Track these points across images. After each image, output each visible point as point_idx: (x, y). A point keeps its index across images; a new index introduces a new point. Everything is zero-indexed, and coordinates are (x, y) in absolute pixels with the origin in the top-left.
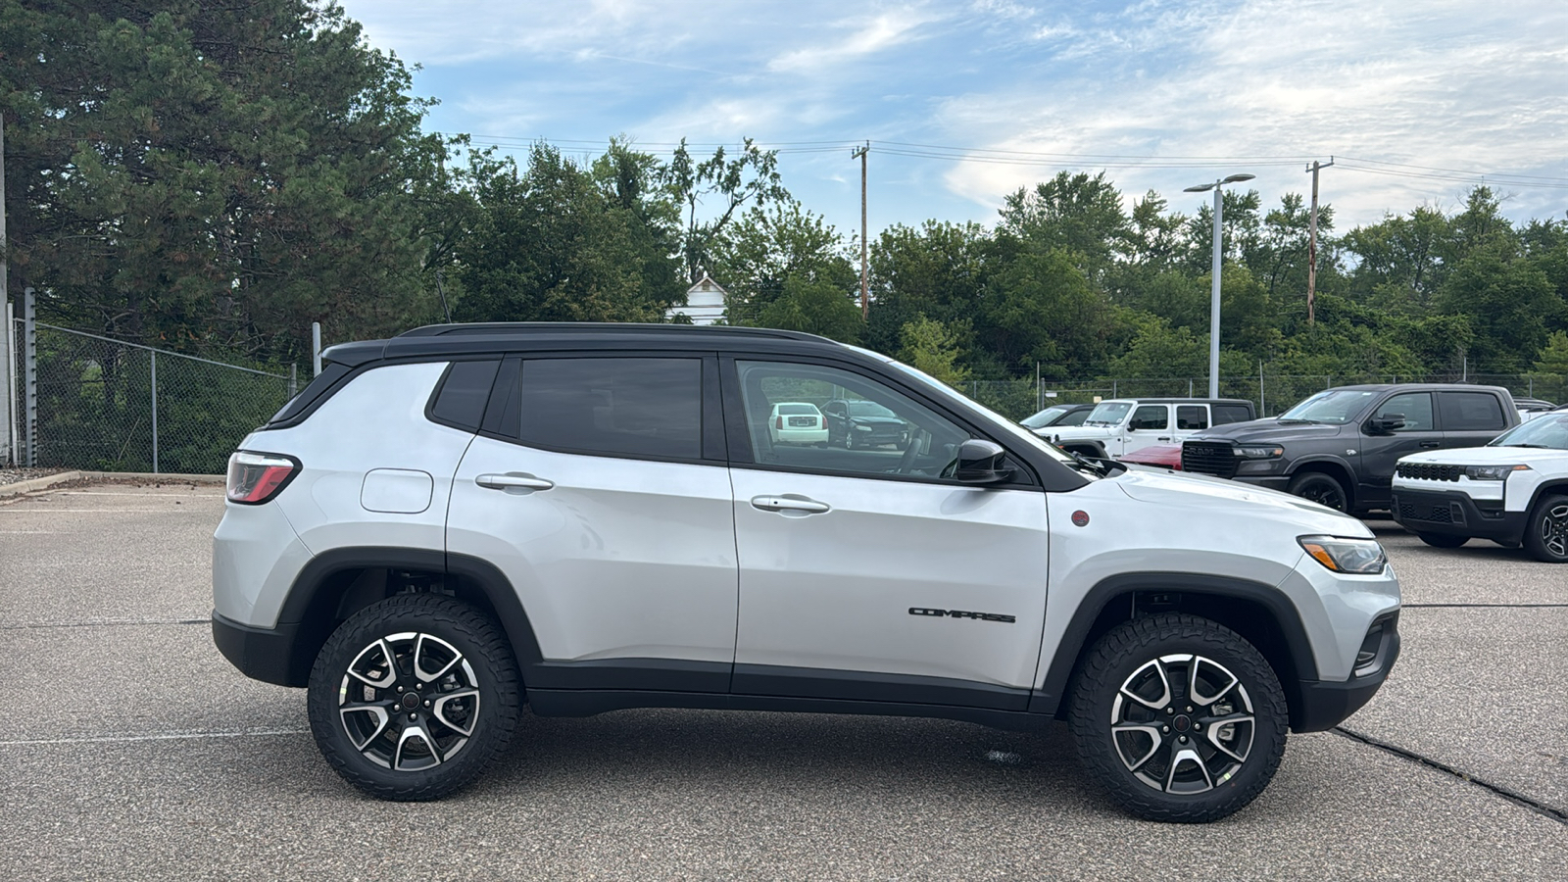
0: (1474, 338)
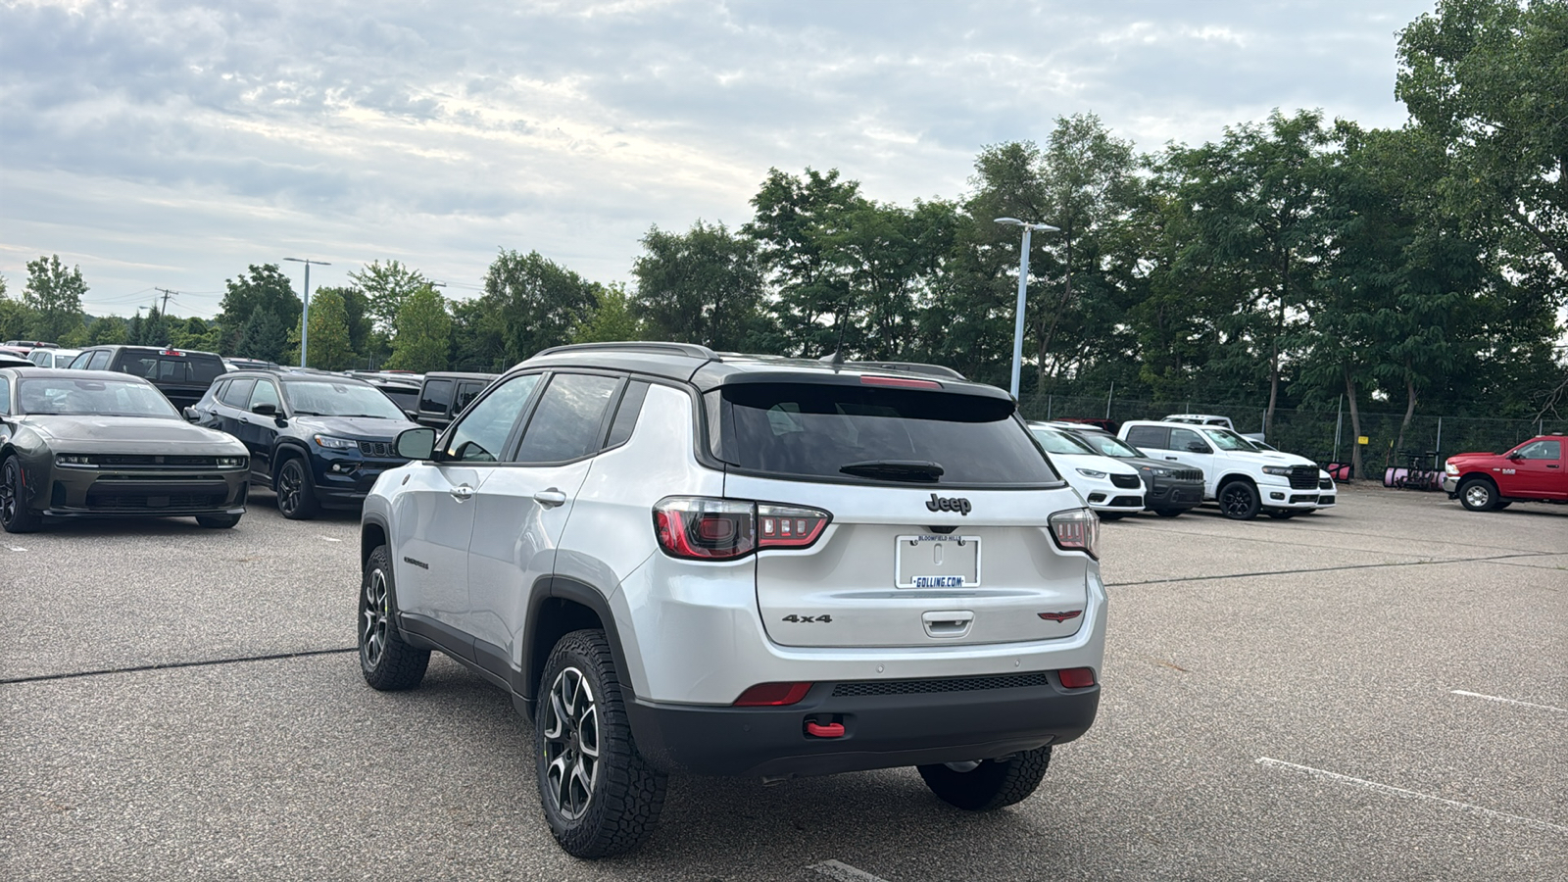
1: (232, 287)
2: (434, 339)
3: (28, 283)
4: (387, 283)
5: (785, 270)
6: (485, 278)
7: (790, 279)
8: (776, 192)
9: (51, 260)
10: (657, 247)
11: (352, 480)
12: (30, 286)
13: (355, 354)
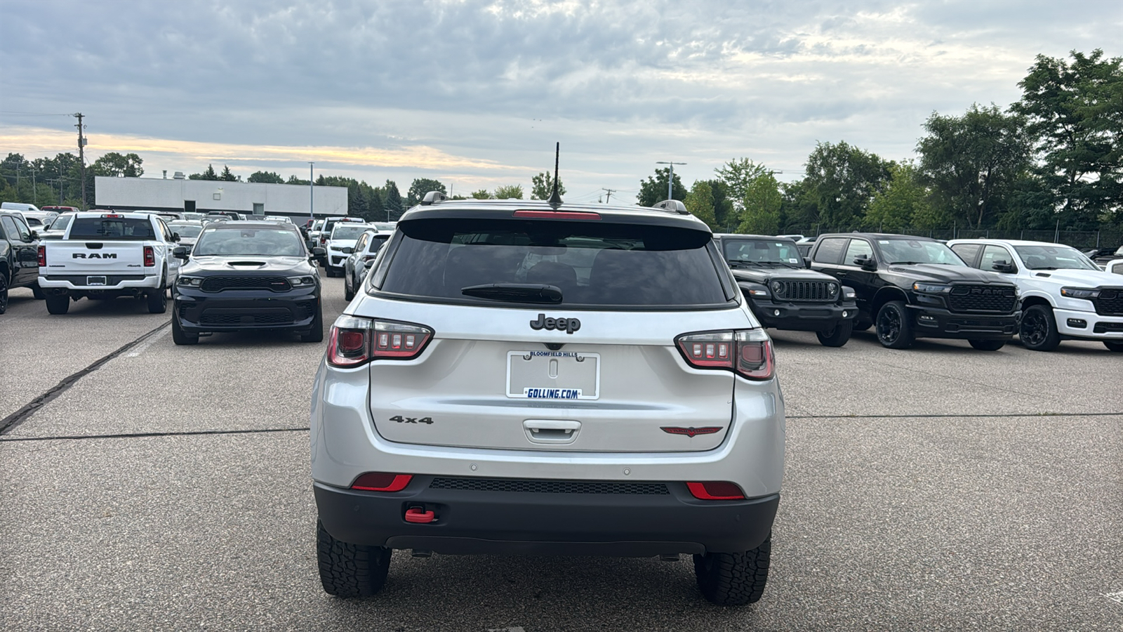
1: (644, 185)
2: (770, 212)
3: (533, 190)
4: (740, 175)
5: (1050, 139)
6: (805, 165)
7: (1056, 146)
8: (1044, 74)
9: (545, 175)
10: (937, 129)
12: (534, 192)
13: (718, 226)
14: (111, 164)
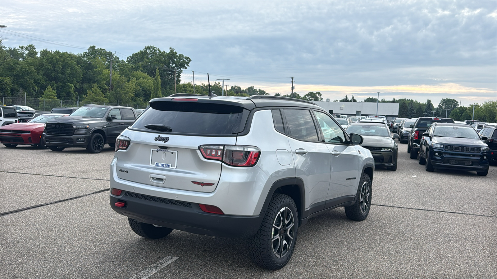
0: (12, 85)
11: (441, 159)
14: (310, 96)
